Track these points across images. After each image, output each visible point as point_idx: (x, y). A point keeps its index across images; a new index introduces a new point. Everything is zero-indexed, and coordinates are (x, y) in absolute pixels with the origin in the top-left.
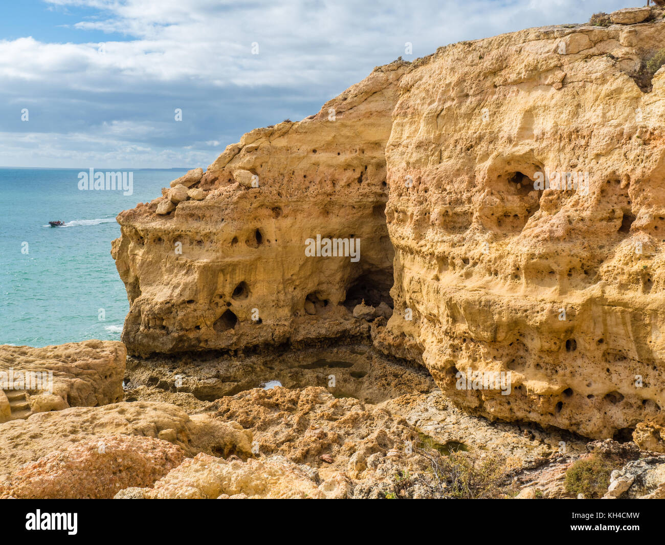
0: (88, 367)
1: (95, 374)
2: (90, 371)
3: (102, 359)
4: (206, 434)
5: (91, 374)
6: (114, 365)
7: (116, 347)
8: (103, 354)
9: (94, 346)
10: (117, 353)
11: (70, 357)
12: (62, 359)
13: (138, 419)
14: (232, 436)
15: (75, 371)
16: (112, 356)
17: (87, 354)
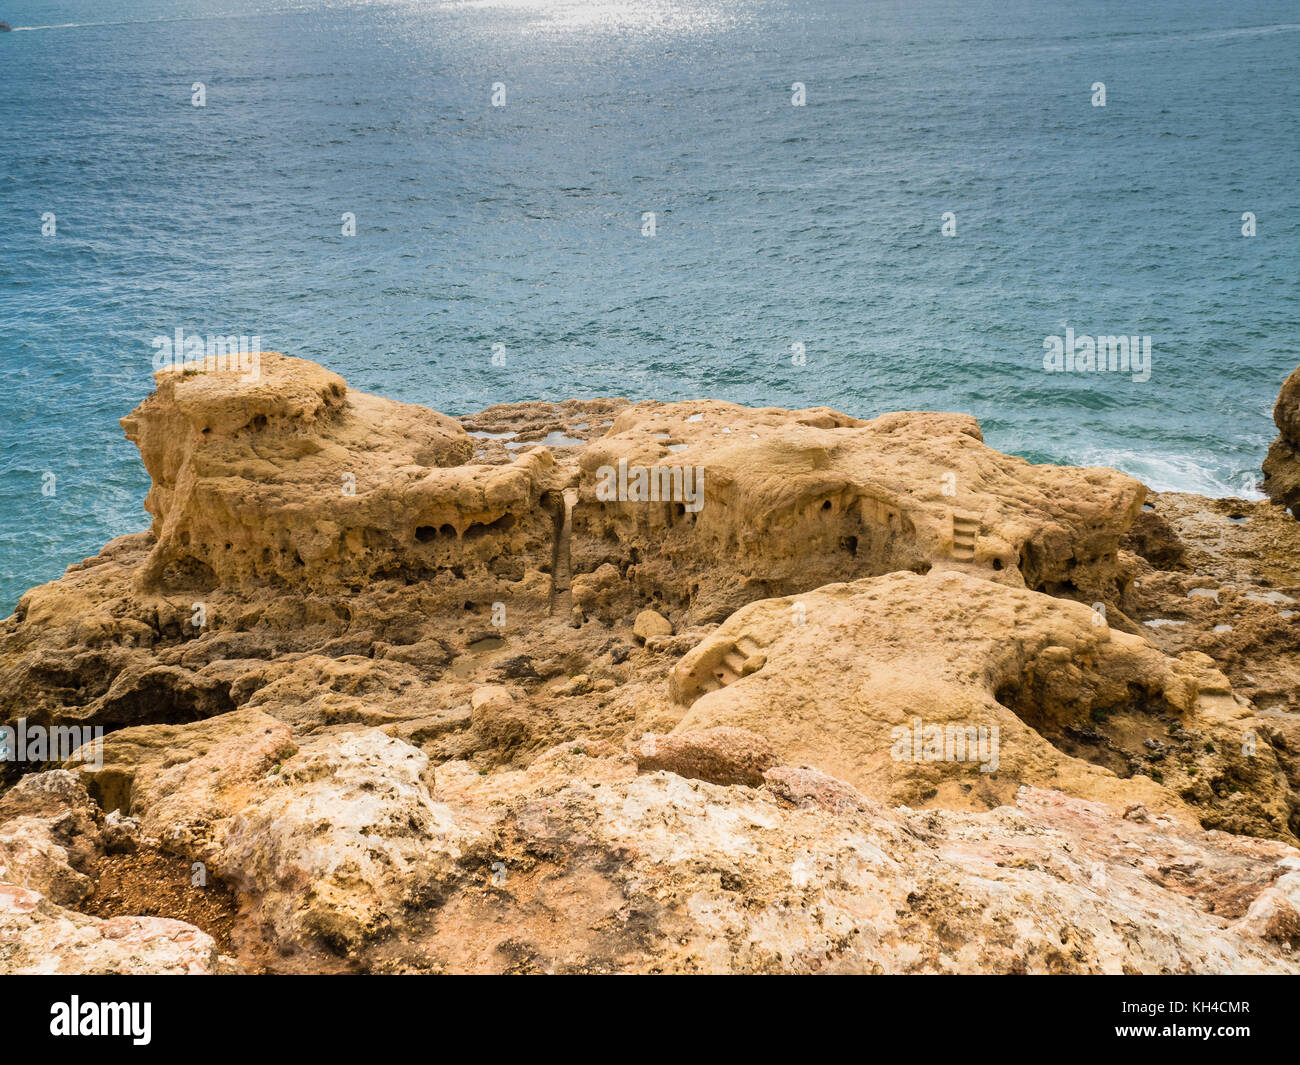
0: (1073, 509)
1: (1079, 521)
2: (1074, 515)
3: (1095, 504)
4: (1126, 664)
5: (1073, 520)
6: (1109, 515)
7: (1124, 489)
8: (1100, 496)
9: (1094, 482)
10: (1121, 498)
11: (1058, 489)
12: (1047, 490)
13: (1030, 624)
14: (1162, 679)
15: (1055, 510)
16: (1110, 503)
17: (1080, 491)
